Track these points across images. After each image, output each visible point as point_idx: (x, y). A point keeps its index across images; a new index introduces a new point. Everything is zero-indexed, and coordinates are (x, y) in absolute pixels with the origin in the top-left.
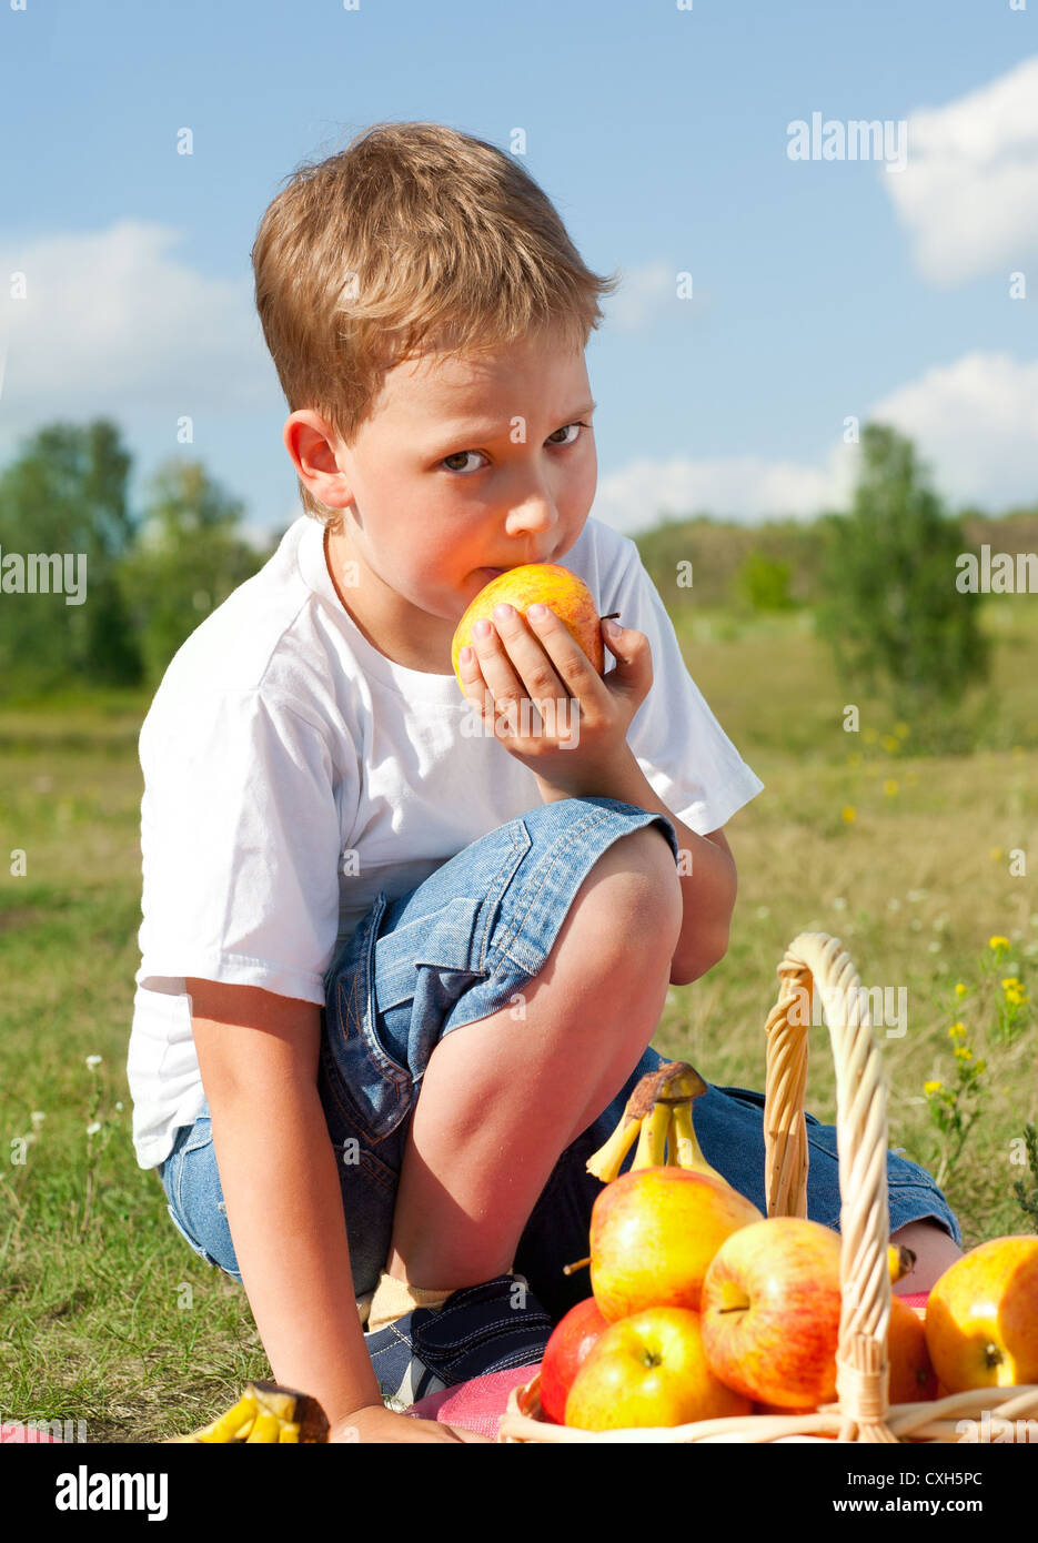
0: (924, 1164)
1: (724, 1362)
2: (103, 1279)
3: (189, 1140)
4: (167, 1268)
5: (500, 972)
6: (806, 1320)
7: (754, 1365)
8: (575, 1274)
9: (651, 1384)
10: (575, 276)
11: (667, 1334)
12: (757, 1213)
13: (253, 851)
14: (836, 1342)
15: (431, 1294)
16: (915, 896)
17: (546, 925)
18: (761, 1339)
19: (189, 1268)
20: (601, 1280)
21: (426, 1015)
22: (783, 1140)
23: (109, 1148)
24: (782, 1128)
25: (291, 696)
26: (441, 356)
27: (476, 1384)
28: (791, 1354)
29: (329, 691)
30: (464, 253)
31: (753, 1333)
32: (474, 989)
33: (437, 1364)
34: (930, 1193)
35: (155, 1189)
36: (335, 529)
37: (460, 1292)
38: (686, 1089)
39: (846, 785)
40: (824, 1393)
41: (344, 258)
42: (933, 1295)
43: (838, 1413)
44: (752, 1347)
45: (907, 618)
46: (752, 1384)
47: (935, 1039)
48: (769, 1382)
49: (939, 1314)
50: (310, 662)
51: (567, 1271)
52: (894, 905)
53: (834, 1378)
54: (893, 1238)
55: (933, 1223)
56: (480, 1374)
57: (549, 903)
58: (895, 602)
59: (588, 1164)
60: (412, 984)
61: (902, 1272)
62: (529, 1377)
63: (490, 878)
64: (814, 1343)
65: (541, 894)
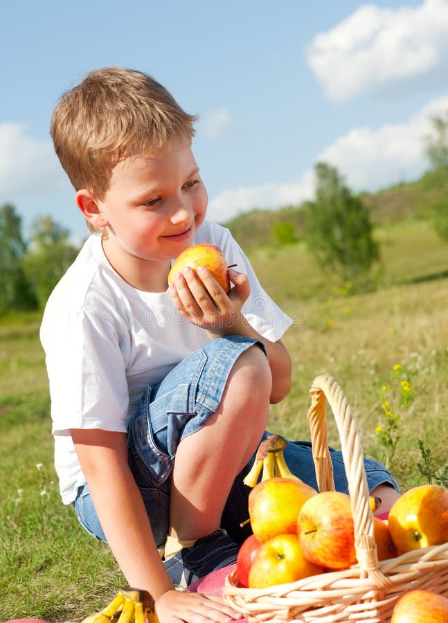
0: (380, 461)
1: (310, 554)
2: (55, 553)
3: (83, 492)
4: (81, 545)
5: (201, 412)
6: (341, 532)
7: (322, 553)
8: (245, 526)
9: (282, 567)
10: (182, 117)
11: (285, 545)
12: (314, 491)
13: (90, 374)
14: (353, 539)
15: (189, 542)
16: (361, 352)
17: (217, 391)
18: (323, 542)
19: (89, 544)
20: (256, 527)
21: (173, 432)
22: (322, 460)
23: (50, 500)
24: (320, 456)
25: (96, 309)
26: (133, 158)
27: (211, 575)
28: (337, 547)
29: (112, 305)
30: (135, 115)
31: (320, 540)
32: (192, 420)
33: (195, 569)
34: (384, 473)
35: (72, 514)
36: (105, 238)
37: (199, 540)
38: (279, 445)
39: (327, 311)
40: (352, 561)
41: (87, 126)
42: (390, 515)
43: (358, 568)
44: (320, 546)
45: (343, 240)
46: (322, 561)
47: (377, 409)
48: (329, 559)
49: (394, 523)
50: (103, 294)
51: (241, 525)
52: (354, 357)
53: (355, 554)
54: (371, 494)
55: (387, 485)
56: (212, 571)
57: (218, 382)
58: (337, 233)
59: (244, 481)
60: (166, 421)
61: (376, 507)
62: (232, 570)
63: (192, 375)
64: (345, 541)
65: (214, 379)
